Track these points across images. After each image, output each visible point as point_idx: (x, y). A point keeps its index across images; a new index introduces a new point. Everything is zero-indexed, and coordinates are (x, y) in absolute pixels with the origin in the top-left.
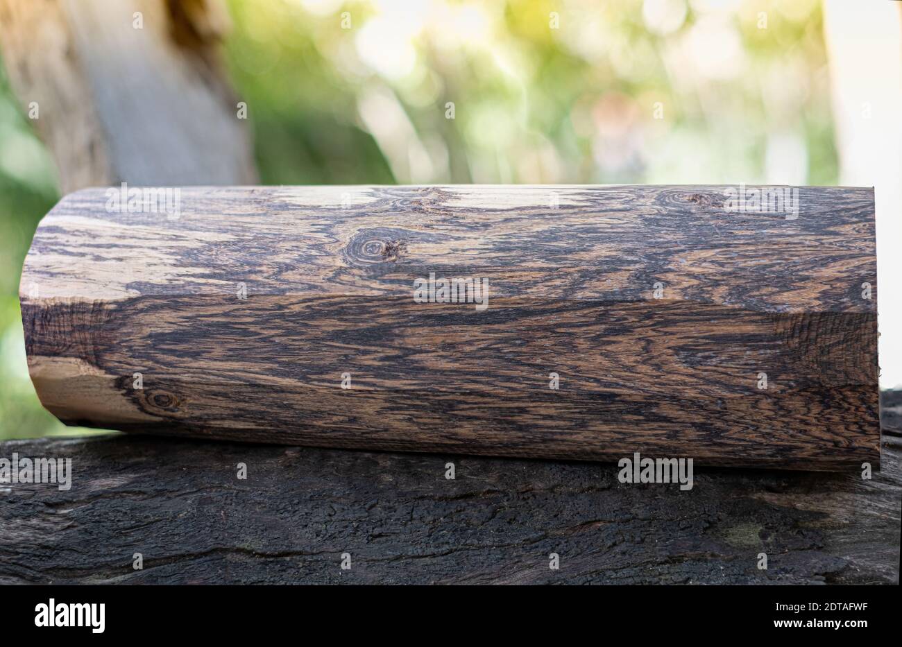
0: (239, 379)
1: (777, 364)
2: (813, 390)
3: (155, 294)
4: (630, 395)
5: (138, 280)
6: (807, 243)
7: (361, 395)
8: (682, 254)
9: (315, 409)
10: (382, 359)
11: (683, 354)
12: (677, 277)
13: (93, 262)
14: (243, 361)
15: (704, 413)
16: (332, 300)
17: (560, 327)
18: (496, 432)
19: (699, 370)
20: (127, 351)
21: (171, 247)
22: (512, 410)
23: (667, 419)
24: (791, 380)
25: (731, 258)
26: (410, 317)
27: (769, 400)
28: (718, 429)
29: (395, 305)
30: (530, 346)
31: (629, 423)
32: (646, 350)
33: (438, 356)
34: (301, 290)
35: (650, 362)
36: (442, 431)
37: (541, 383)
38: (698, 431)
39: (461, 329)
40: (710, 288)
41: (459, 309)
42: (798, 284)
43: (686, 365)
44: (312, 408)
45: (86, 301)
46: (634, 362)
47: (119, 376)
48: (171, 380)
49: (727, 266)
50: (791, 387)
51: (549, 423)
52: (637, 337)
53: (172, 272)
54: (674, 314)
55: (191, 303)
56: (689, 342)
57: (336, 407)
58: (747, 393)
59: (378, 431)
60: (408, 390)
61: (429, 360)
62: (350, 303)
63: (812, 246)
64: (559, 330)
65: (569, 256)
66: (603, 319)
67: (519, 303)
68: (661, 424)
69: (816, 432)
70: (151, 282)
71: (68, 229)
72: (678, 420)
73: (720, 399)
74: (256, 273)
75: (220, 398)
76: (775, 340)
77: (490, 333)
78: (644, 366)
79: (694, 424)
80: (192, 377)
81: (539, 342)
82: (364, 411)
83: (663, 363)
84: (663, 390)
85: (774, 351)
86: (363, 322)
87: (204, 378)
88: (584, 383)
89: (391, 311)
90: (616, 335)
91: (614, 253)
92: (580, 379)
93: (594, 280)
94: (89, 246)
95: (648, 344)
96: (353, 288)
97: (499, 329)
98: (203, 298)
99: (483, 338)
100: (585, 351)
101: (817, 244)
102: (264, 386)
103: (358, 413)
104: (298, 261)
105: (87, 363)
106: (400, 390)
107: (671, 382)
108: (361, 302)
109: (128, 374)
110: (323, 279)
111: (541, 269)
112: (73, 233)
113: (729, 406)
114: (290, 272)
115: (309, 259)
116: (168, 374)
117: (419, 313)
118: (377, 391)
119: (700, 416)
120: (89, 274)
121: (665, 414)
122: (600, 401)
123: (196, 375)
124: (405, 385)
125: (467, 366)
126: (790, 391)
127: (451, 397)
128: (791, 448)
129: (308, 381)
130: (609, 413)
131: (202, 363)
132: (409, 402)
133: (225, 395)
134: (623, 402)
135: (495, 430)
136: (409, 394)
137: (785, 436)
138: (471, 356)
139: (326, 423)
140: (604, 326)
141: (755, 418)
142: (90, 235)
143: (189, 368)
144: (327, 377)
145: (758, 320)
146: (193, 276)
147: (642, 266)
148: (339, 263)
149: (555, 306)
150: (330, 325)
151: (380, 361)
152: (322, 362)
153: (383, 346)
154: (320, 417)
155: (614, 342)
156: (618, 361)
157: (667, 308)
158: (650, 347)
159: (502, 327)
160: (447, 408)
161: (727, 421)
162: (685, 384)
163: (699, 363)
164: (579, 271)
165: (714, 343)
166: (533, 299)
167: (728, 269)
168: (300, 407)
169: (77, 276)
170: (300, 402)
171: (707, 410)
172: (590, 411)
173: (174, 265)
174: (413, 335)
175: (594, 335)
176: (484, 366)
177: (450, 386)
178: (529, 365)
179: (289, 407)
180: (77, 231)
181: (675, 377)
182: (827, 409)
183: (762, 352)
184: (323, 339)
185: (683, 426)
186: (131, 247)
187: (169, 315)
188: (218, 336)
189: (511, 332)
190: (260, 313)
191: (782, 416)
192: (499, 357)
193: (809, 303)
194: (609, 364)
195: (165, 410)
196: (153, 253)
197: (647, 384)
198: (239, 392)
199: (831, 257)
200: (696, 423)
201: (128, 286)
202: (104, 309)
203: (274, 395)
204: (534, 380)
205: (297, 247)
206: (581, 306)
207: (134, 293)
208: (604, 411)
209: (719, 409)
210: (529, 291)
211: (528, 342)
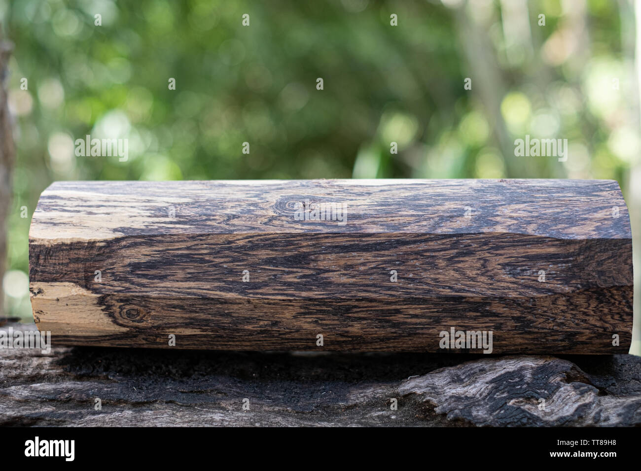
0: (194, 294)
1: (570, 273)
2: (592, 290)
3: (136, 235)
4: (472, 298)
5: (122, 226)
6: (582, 200)
7: (283, 304)
8: (503, 206)
9: (248, 316)
10: (301, 277)
11: (508, 268)
12: (503, 219)
13: (87, 216)
14: (199, 281)
15: (521, 309)
16: (267, 237)
17: (426, 252)
18: (377, 329)
19: (519, 279)
20: (110, 276)
21: (146, 206)
22: (390, 312)
23: (496, 315)
24: (578, 284)
25: (536, 209)
26: (323, 247)
27: (564, 298)
28: (529, 321)
29: (312, 239)
30: (406, 265)
31: (471, 318)
32: (484, 266)
33: (341, 274)
34: (245, 230)
35: (486, 274)
36: (338, 330)
37: (412, 291)
38: (516, 323)
39: (358, 254)
40: (525, 225)
41: (357, 241)
42: (581, 222)
43: (510, 276)
44: (246, 316)
45: (82, 241)
46: (476, 274)
47: (103, 295)
48: (143, 297)
49: (534, 212)
50: (578, 288)
51: (414, 320)
52: (478, 257)
53: (148, 221)
54: (503, 242)
55: (163, 241)
56: (512, 260)
57: (264, 314)
58: (550, 294)
59: (291, 332)
60: (318, 299)
61: (334, 277)
62: (281, 238)
63: (586, 202)
64: (425, 254)
65: (430, 208)
66: (455, 246)
67: (399, 237)
68: (491, 318)
69: (592, 321)
70: (133, 227)
71: (64, 197)
72: (503, 315)
73: (532, 298)
74: (210, 220)
75: (178, 310)
76: (568, 257)
77: (378, 257)
78: (483, 277)
79: (513, 318)
80: (159, 294)
81: (412, 262)
82: (283, 316)
83: (495, 275)
84: (495, 293)
85: (568, 265)
86: (289, 251)
87: (167, 295)
88: (441, 290)
89: (309, 243)
90: (464, 256)
91: (459, 207)
92: (439, 287)
93: (448, 222)
94: (82, 206)
95: (485, 262)
96: (282, 229)
97: (384, 255)
98: (172, 237)
99: (373, 260)
100: (443, 267)
101: (589, 200)
102: (213, 299)
103: (279, 318)
104: (241, 213)
105: (79, 286)
106: (313, 299)
107: (500, 288)
108: (288, 238)
109: (109, 293)
110: (261, 223)
111: (412, 216)
112: (69, 199)
113: (537, 303)
114: (236, 219)
115: (249, 211)
116: (140, 292)
117: (329, 244)
118: (296, 300)
119: (517, 312)
120: (85, 223)
121: (494, 311)
122: (452, 303)
123: (162, 292)
124: (316, 295)
125: (361, 280)
126: (578, 291)
127: (348, 303)
128: (576, 334)
129: (246, 294)
130: (457, 312)
131: (168, 283)
132: (318, 308)
133: (181, 307)
134: (467, 302)
135: (376, 327)
136: (319, 301)
137: (573, 325)
138: (365, 273)
139: (254, 327)
140: (456, 251)
141: (554, 312)
142: (82, 200)
143: (157, 287)
144: (260, 291)
145: (557, 244)
146: (165, 223)
147: (479, 213)
148: (271, 213)
149: (423, 238)
150: (264, 254)
151: (299, 278)
152: (257, 280)
153: (303, 268)
154: (251, 322)
155: (462, 261)
156: (464, 274)
157: (497, 238)
158: (486, 264)
159: (386, 252)
160: (344, 311)
161: (535, 314)
162: (509, 288)
163: (519, 274)
164: (438, 216)
165: (529, 261)
166: (408, 234)
167: (536, 214)
168: (237, 315)
169: (75, 225)
170: (237, 311)
171: (523, 307)
172: (444, 310)
173: (150, 216)
174: (324, 260)
175: (449, 257)
176: (373, 280)
177: (348, 295)
178: (404, 278)
179: (229, 315)
180: (72, 198)
181: (502, 284)
182: (601, 304)
183: (560, 265)
184: (259, 264)
185: (506, 320)
186: (115, 206)
187: (145, 250)
188: (181, 264)
189: (393, 256)
190: (213, 246)
191: (572, 310)
192: (384, 274)
193: (589, 233)
194: (459, 277)
195: (133, 321)
196: (132, 210)
197: (484, 289)
198: (193, 305)
199: (599, 207)
200: (515, 317)
201: (115, 230)
202: (96, 247)
203: (219, 306)
204: (407, 289)
205: (239, 205)
206: (441, 237)
207: (119, 235)
208: (454, 310)
209: (531, 306)
210: (405, 228)
211: (404, 262)
